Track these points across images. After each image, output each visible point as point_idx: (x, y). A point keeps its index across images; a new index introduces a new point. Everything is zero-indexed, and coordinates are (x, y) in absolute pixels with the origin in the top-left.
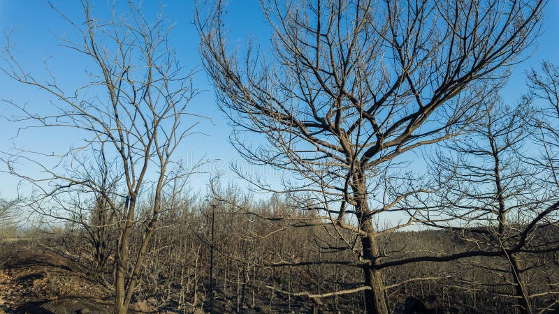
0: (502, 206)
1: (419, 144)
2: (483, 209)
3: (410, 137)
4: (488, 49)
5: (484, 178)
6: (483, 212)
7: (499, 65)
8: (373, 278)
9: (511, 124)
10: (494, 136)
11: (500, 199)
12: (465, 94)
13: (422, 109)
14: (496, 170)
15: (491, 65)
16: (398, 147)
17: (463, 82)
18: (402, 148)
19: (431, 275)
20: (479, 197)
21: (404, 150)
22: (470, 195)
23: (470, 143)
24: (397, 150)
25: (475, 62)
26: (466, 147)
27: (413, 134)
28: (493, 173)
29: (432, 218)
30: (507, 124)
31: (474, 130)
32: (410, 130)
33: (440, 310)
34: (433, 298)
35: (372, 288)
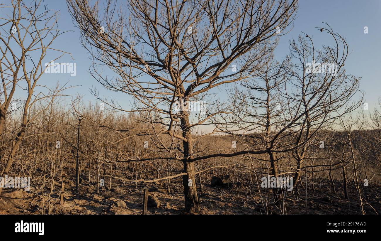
0: (268, 122)
1: (223, 82)
2: (258, 124)
3: (218, 78)
4: (266, 24)
5: (260, 105)
6: (258, 125)
7: (271, 36)
8: (189, 167)
9: (279, 73)
10: (268, 80)
11: (268, 118)
12: (253, 51)
13: (225, 60)
14: (267, 100)
15: (267, 35)
16: (210, 84)
17: (250, 44)
18: (212, 84)
19: (226, 164)
20: (256, 117)
21: (214, 86)
22: (252, 115)
23: (255, 83)
24: (209, 86)
25: (259, 32)
26: (252, 86)
27: (219, 76)
28: (266, 102)
29: (229, 129)
30: (276, 72)
31: (257, 75)
32: (217, 73)
33: (231, 184)
34: (227, 177)
35: (188, 174)
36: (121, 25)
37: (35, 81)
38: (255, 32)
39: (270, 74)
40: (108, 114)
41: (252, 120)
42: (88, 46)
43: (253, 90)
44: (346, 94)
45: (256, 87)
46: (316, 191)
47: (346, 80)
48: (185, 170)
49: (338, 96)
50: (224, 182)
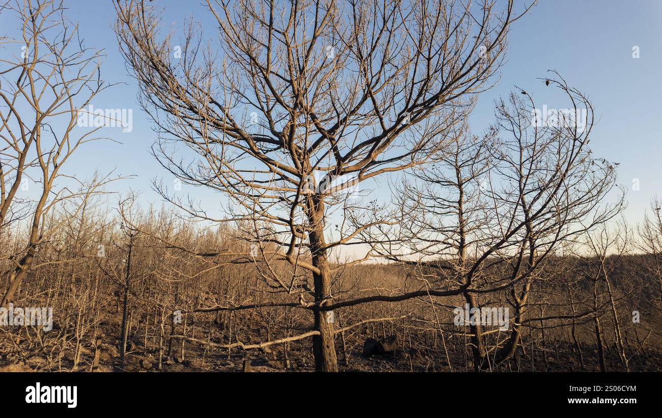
0: (463, 240)
1: (383, 171)
2: (444, 243)
3: (373, 163)
4: (455, 74)
5: (448, 210)
6: (445, 246)
7: (463, 92)
8: (323, 321)
9: (478, 155)
10: (460, 167)
11: (462, 233)
12: (434, 118)
13: (385, 133)
14: (460, 202)
15: (456, 92)
16: (360, 173)
17: (428, 106)
18: (365, 174)
19: (389, 315)
20: (442, 230)
21: (367, 177)
22: (433, 228)
23: (437, 172)
24: (359, 176)
25: (443, 86)
26: (433, 177)
27: (376, 160)
28: (457, 205)
29: (393, 253)
30: (473, 154)
31: (441, 159)
32: (373, 155)
33: (399, 352)
34: (392, 339)
35: (321, 333)
36: (207, 75)
37: (56, 167)
38: (435, 87)
39: (462, 157)
40: (182, 227)
41: (434, 236)
42: (151, 108)
43: (434, 184)
44: (595, 192)
45: (440, 180)
46: (550, 363)
47: (594, 168)
48: (317, 326)
49: (580, 195)
50: (387, 347)
